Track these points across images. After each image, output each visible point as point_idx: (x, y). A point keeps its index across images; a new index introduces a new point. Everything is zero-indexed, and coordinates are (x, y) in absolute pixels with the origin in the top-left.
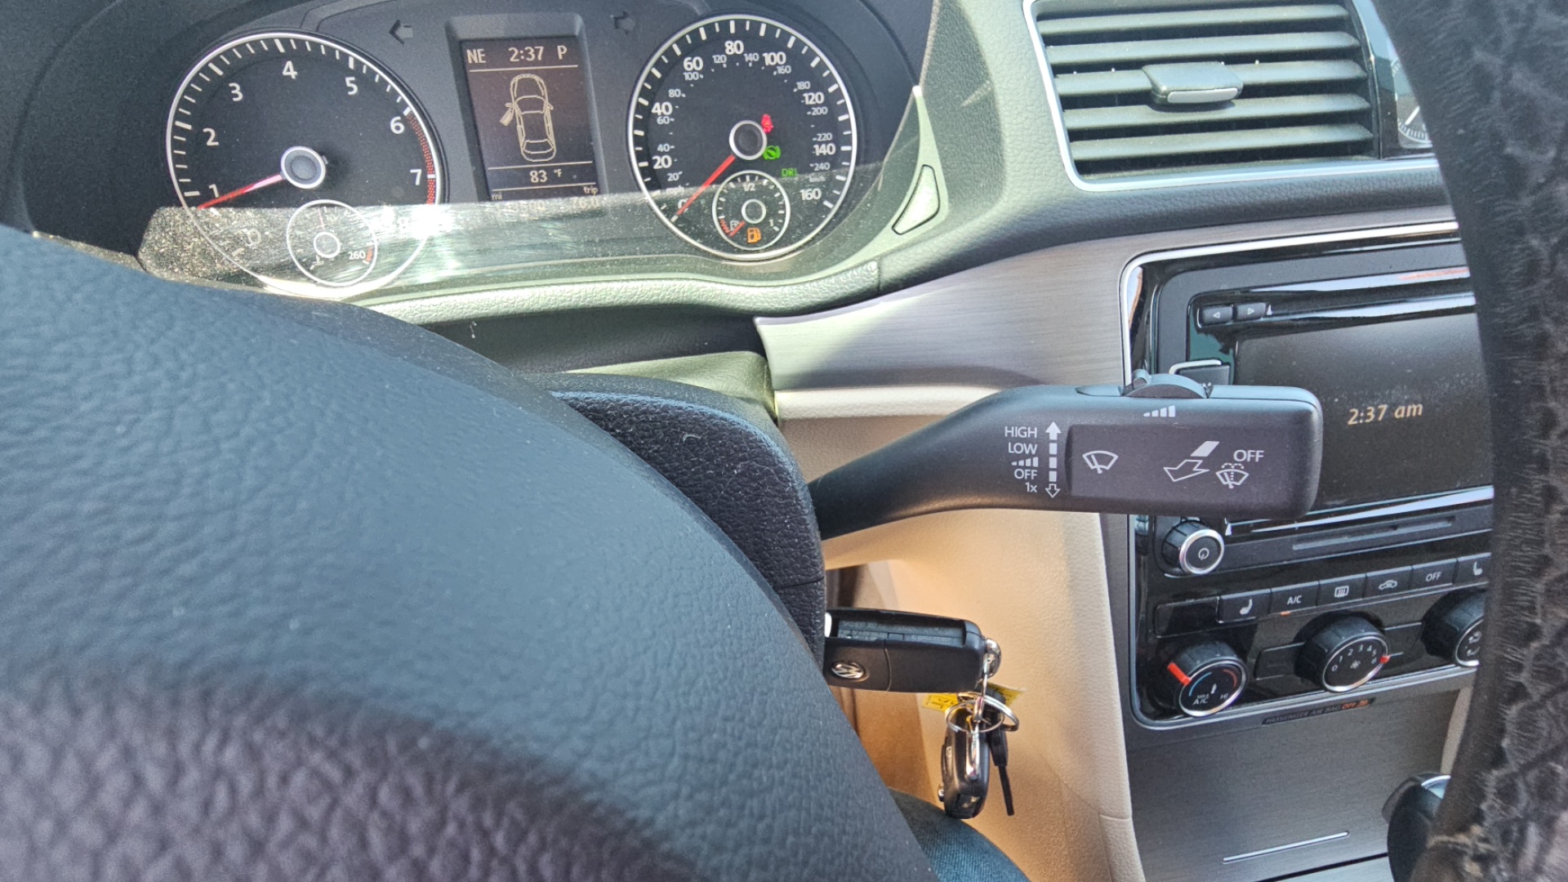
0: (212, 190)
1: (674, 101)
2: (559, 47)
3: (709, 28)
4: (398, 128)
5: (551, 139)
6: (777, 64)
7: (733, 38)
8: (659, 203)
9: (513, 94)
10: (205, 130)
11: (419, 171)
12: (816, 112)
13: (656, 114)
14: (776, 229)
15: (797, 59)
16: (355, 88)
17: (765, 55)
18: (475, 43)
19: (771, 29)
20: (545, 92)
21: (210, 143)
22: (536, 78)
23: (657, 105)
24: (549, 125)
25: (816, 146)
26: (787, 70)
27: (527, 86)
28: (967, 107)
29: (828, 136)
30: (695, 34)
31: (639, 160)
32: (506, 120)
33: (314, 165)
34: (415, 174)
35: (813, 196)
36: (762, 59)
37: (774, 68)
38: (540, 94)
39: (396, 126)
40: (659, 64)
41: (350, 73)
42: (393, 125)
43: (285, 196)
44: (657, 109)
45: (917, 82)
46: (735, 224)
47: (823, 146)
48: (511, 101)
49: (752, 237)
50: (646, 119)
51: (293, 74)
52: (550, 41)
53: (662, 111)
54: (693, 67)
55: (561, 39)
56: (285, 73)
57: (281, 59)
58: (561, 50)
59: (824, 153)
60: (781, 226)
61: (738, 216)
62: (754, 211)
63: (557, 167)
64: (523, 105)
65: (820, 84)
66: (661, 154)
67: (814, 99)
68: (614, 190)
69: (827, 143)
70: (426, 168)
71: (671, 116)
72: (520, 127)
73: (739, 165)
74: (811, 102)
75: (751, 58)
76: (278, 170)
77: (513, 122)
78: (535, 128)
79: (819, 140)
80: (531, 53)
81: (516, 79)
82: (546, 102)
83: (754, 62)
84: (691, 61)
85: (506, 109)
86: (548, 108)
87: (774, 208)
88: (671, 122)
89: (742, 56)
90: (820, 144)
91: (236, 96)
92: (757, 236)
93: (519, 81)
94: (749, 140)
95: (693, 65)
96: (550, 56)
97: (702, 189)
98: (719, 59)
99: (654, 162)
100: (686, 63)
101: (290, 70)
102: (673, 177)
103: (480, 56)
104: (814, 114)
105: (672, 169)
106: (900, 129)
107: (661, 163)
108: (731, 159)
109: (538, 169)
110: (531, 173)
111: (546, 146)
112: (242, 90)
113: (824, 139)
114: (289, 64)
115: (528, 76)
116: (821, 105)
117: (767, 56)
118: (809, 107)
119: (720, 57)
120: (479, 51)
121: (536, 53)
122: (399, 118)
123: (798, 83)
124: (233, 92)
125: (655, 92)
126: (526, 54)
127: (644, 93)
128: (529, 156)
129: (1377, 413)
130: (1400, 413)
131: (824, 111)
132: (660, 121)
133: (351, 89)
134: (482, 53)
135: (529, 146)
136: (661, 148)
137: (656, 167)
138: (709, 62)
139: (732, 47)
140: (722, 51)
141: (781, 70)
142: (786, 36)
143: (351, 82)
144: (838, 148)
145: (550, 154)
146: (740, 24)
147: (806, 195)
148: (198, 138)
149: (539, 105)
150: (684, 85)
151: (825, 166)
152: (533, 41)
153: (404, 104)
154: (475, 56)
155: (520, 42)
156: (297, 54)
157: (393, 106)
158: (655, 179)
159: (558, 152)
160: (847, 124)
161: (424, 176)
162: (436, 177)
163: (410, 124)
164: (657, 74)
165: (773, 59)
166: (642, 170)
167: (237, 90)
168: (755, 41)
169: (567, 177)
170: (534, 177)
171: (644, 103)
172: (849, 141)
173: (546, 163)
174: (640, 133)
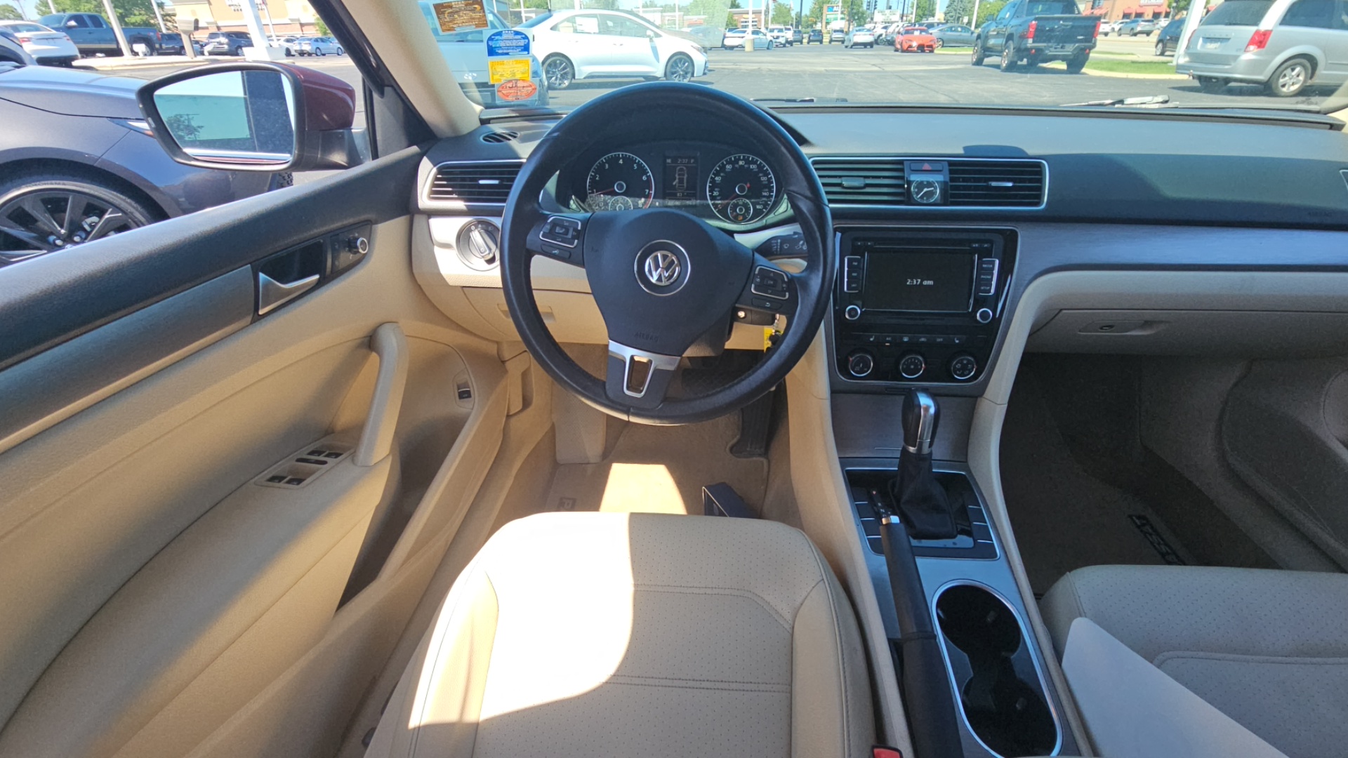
1: (722, 177)
3: (735, 158)
5: (685, 185)
7: (742, 160)
8: (713, 204)
9: (677, 171)
10: (597, 176)
11: (647, 191)
12: (764, 183)
13: (716, 180)
14: (747, 216)
15: (760, 167)
16: (637, 167)
18: (669, 158)
19: (753, 159)
20: (686, 171)
21: (597, 179)
22: (684, 167)
24: (685, 181)
26: (757, 170)
27: (681, 170)
29: (767, 190)
30: (731, 159)
31: (710, 192)
32: (673, 179)
33: (622, 186)
36: (749, 167)
37: (753, 169)
38: (684, 172)
39: (644, 178)
40: (719, 166)
41: (635, 163)
43: (614, 194)
44: (717, 178)
46: (735, 213)
50: (713, 181)
52: (690, 158)
54: (729, 167)
55: (693, 158)
57: (620, 158)
58: (692, 161)
59: (765, 195)
60: (749, 216)
61: (736, 211)
62: (741, 210)
63: (685, 192)
64: (679, 175)
65: (766, 174)
66: (716, 191)
67: (764, 179)
68: (700, 199)
69: (766, 192)
70: (650, 189)
71: (720, 181)
72: (677, 181)
73: (738, 196)
74: (762, 180)
75: (746, 166)
76: (613, 187)
77: (675, 179)
78: (681, 181)
79: (763, 190)
82: (686, 174)
85: (674, 175)
86: (685, 177)
87: (748, 210)
89: (744, 165)
90: (763, 192)
92: (741, 218)
93: (679, 168)
94: (741, 189)
96: (689, 162)
97: (726, 201)
98: (737, 166)
99: (713, 193)
100: (727, 166)
101: (621, 162)
102: (718, 198)
105: (718, 196)
107: (715, 193)
108: (736, 194)
109: (680, 192)
110: (678, 193)
111: (683, 186)
114: (621, 160)
115: (682, 167)
117: (751, 166)
121: (685, 161)
122: (646, 175)
123: (759, 174)
125: (717, 174)
126: (683, 161)
127: (714, 174)
128: (677, 188)
129: (917, 282)
130: (925, 283)
131: (766, 182)
132: (716, 182)
134: (671, 160)
135: (679, 187)
136: (716, 189)
137: (714, 195)
138: (733, 166)
139: (741, 163)
140: (738, 163)
141: (755, 170)
142: (757, 161)
143: (636, 165)
144: (769, 194)
145: (684, 188)
146: (744, 157)
147: (758, 207)
148: (595, 177)
149: (684, 175)
150: (726, 172)
151: (764, 199)
152: (685, 158)
153: (648, 172)
154: (669, 161)
155: (681, 158)
156: (624, 158)
157: (645, 172)
158: (713, 198)
159: (687, 187)
160: (773, 187)
161: (649, 193)
162: (653, 192)
163: (649, 177)
164: (718, 169)
165: (753, 167)
166: (710, 195)
167: (607, 166)
168: (748, 162)
169: (687, 195)
170: (678, 195)
171: (714, 176)
172: (773, 192)
173: (683, 191)
174: (711, 185)
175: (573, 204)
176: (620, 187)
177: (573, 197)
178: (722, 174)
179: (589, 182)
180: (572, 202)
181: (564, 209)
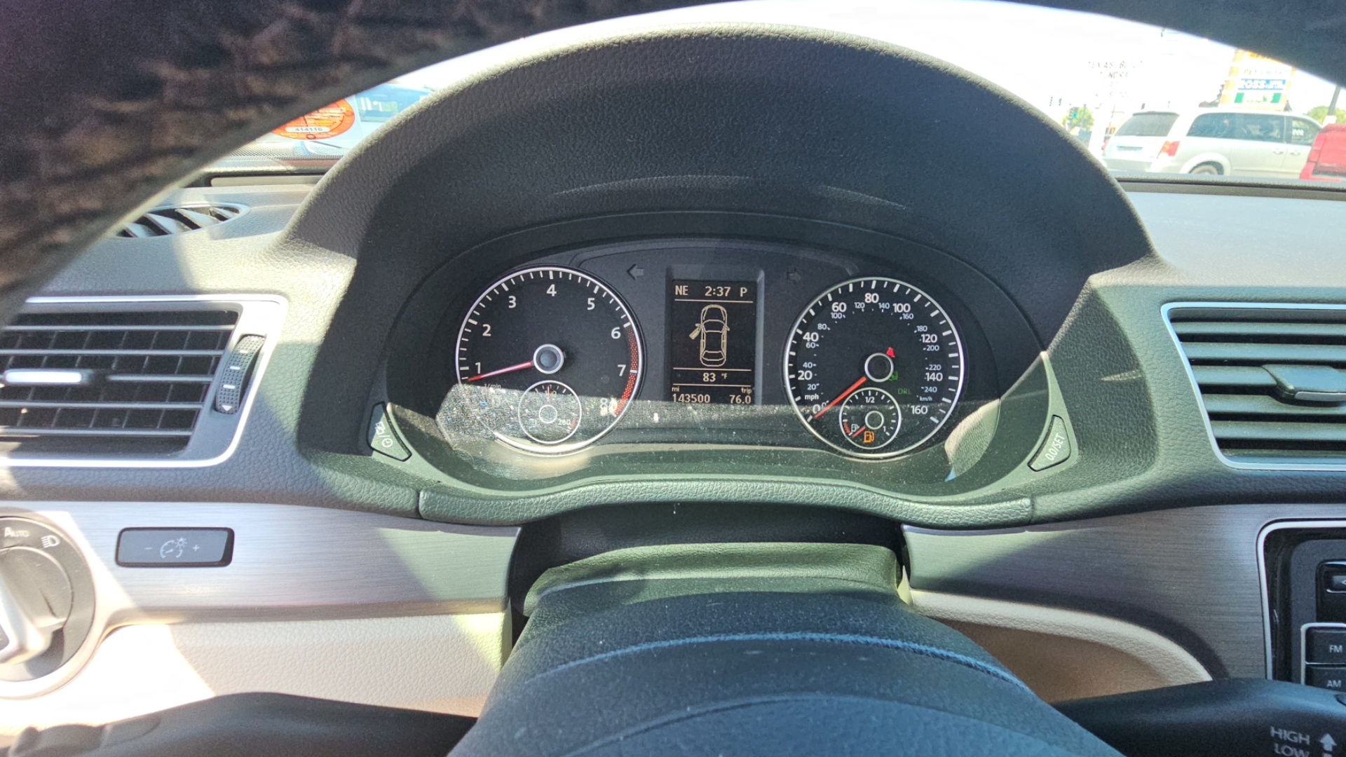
0: (477, 366)
1: (821, 332)
2: (742, 289)
3: (856, 285)
4: (616, 335)
5: (724, 351)
6: (903, 312)
7: (872, 292)
8: (801, 406)
9: (702, 318)
10: (484, 325)
11: (623, 367)
12: (930, 348)
13: (806, 341)
14: (888, 434)
15: (921, 312)
16: (593, 305)
17: (895, 305)
18: (682, 282)
19: (903, 288)
20: (725, 318)
21: (485, 334)
22: (722, 308)
23: (808, 334)
24: (724, 341)
25: (927, 374)
26: (911, 317)
27: (714, 313)
28: (1109, 382)
29: (938, 367)
30: (845, 288)
31: (790, 373)
32: (693, 335)
33: (554, 357)
34: (621, 368)
35: (921, 411)
36: (892, 308)
37: (901, 314)
38: (722, 319)
39: (615, 333)
40: (815, 308)
41: (592, 295)
42: (613, 333)
44: (807, 337)
45: (1045, 349)
46: (855, 427)
47: (934, 374)
48: (700, 323)
49: (868, 438)
50: (799, 342)
51: (554, 293)
52: (736, 285)
53: (811, 339)
54: (838, 310)
55: (746, 284)
56: (548, 292)
57: (547, 282)
58: (743, 291)
59: (934, 379)
60: (892, 432)
61: (862, 423)
62: (874, 420)
63: (724, 372)
64: (708, 326)
65: (935, 327)
66: (805, 369)
67: (930, 339)
69: (936, 372)
70: (630, 364)
71: (816, 343)
72: (703, 341)
73: (869, 384)
74: (927, 341)
75: (883, 306)
76: (530, 359)
77: (699, 337)
78: (713, 342)
79: (930, 369)
80: (721, 291)
81: (706, 308)
82: (726, 325)
83: (885, 309)
84: (838, 305)
85: (695, 328)
86: (725, 330)
87: (889, 418)
88: (816, 347)
89: (877, 305)
90: (931, 372)
91: (512, 304)
92: (872, 439)
93: (709, 309)
94: (880, 367)
95: (839, 308)
96: (734, 294)
98: (859, 305)
99: (799, 375)
100: (834, 306)
101: (552, 291)
102: (811, 387)
103: (684, 290)
104: (928, 350)
105: (812, 382)
107: (804, 376)
108: (863, 380)
109: (709, 372)
110: (704, 375)
111: (720, 356)
112: (516, 301)
113: (934, 369)
114: (553, 286)
115: (716, 306)
116: (935, 344)
117: (896, 306)
118: (925, 345)
119: (860, 304)
120: (684, 287)
121: (726, 290)
122: (618, 328)
123: (918, 327)
124: (510, 302)
126: (718, 291)
127: (801, 326)
128: (704, 360)
131: (936, 348)
132: (808, 345)
133: (591, 306)
134: (686, 288)
135: (706, 355)
136: (806, 365)
137: (800, 378)
138: (851, 307)
139: (870, 298)
140: (862, 299)
141: (905, 317)
142: (913, 293)
143: (591, 301)
144: (945, 377)
145: (721, 362)
146: (880, 283)
147: (916, 410)
148: (479, 330)
149: (720, 327)
150: (829, 321)
151: (933, 390)
152: (724, 284)
153: (626, 320)
154: (681, 290)
155: (715, 284)
156: (561, 282)
157: (617, 320)
158: (799, 387)
159: (728, 361)
160: (956, 360)
161: (627, 371)
162: (638, 377)
163: (626, 334)
164: (813, 313)
165: (901, 308)
166: (791, 380)
167: (513, 301)
168: (886, 294)
169: (728, 381)
170: (706, 377)
171: (800, 332)
172: (957, 373)
173: (716, 368)
174: (793, 354)
175: (384, 434)
176: (549, 359)
177: (388, 409)
178: (820, 326)
179: (463, 344)
180: (381, 428)
181: (334, 476)
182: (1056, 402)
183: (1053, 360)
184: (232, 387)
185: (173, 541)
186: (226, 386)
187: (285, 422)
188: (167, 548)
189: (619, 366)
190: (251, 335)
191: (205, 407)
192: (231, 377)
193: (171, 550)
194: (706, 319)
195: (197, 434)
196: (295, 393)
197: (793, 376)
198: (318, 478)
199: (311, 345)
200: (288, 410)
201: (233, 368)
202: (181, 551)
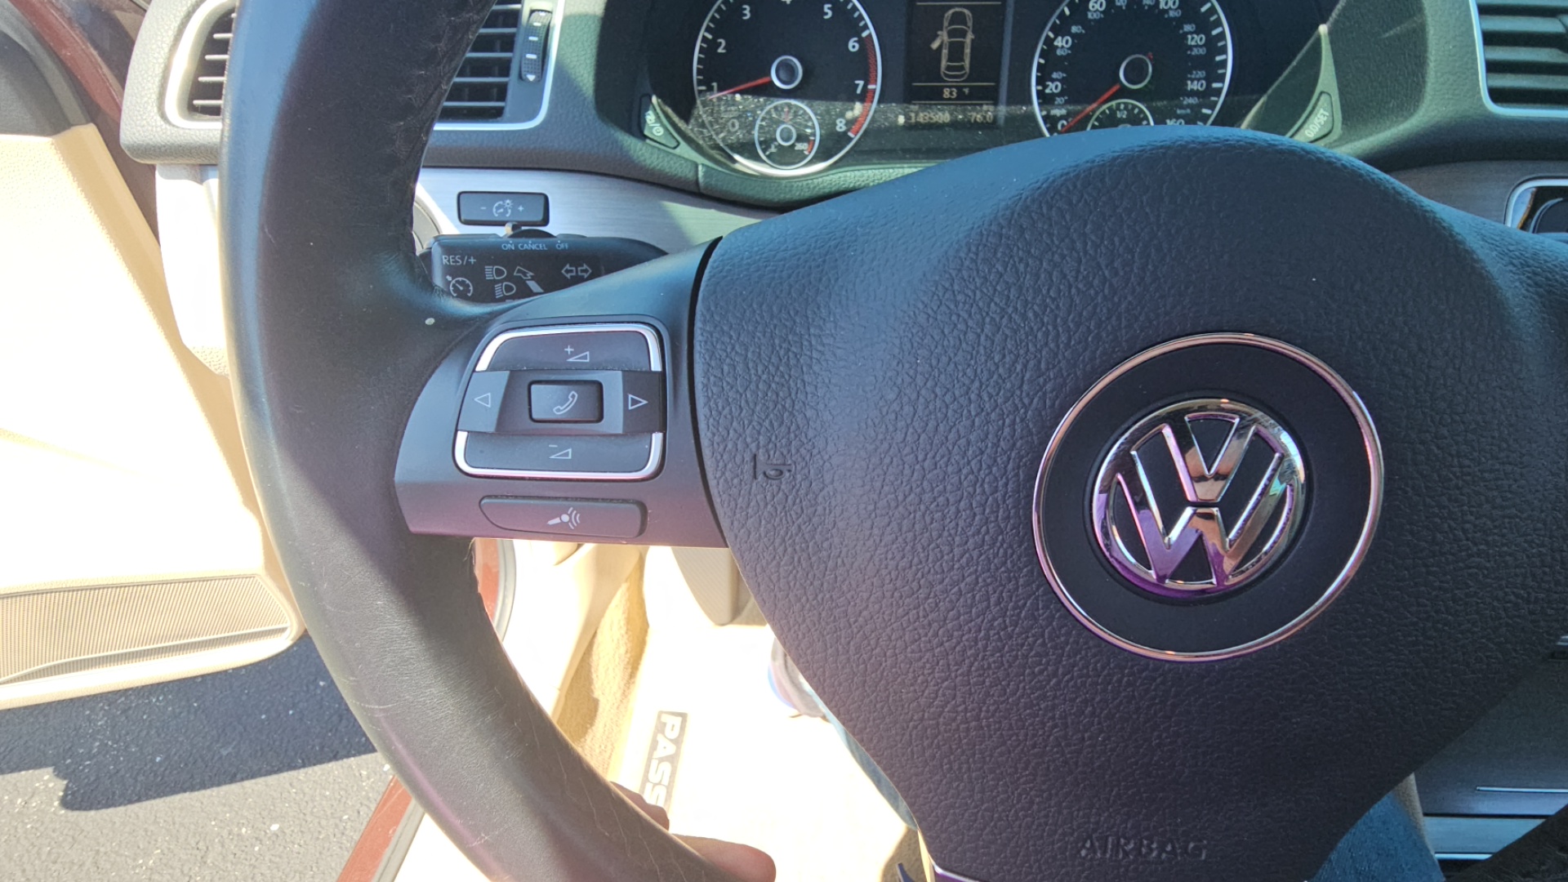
0: (714, 86)
1: (1074, 36)
4: (854, 47)
5: (967, 63)
6: (1170, 8)
8: (1046, 119)
9: (946, 24)
10: (720, 40)
11: (861, 83)
12: (1195, 52)
13: (1057, 47)
15: (1189, 7)
16: (831, 13)
20: (970, 24)
21: (720, 50)
22: (966, 12)
23: (1060, 38)
24: (968, 51)
25: (1189, 82)
26: (1177, 14)
27: (958, 18)
28: (1387, 38)
29: (1201, 74)
31: (1038, 83)
32: (935, 45)
33: (792, 70)
34: (858, 85)
36: (1157, 4)
37: (1166, 11)
38: (966, 24)
39: (853, 45)
40: (1070, 5)
42: (851, 44)
43: (769, 91)
44: (1059, 42)
45: (1324, 21)
47: (1196, 82)
48: (942, 30)
50: (1049, 51)
53: (1062, 43)
54: (1096, 8)
59: (1195, 88)
63: (965, 87)
64: (951, 34)
65: (1204, 26)
66: (1053, 80)
67: (1196, 40)
68: (1008, 102)
69: (1198, 80)
70: (868, 79)
71: (1068, 49)
72: (945, 52)
74: (1193, 43)
75: (1149, 1)
76: (768, 74)
77: (940, 48)
78: (956, 52)
79: (1193, 76)
81: (951, 12)
82: (970, 32)
83: (1149, 6)
84: (1096, 2)
85: (937, 36)
86: (970, 36)
88: (1068, 54)
90: (1193, 80)
91: (745, 15)
93: (953, 14)
94: (1135, 73)
95: (1097, 6)
98: (1121, 2)
99: (1045, 87)
100: (1091, 3)
102: (1059, 100)
104: (1193, 53)
105: (1060, 95)
106: (1294, 63)
107: (1052, 88)
108: (1117, 87)
109: (950, 87)
110: (945, 90)
111: (962, 68)
112: (751, 11)
113: (1198, 76)
115: (957, 9)
116: (1201, 46)
117: (1162, 1)
118: (1191, 48)
122: (856, 39)
123: (1185, 26)
124: (745, 12)
125: (1059, 31)
127: (1053, 29)
128: (945, 74)
131: (1202, 51)
132: (1059, 52)
133: (827, 14)
135: (949, 68)
136: (1055, 75)
137: (1048, 91)
138: (1111, 4)
141: (1172, 14)
143: (829, 8)
144: (1210, 85)
145: (962, 76)
148: (714, 44)
149: (963, 34)
150: (1085, 22)
151: (1193, 100)
153: (866, 27)
157: (855, 28)
158: (1046, 99)
159: (971, 74)
160: (1224, 64)
161: (865, 86)
162: (877, 87)
163: (865, 44)
164: (1067, 12)
165: (1167, 3)
166: (1038, 92)
167: (747, 11)
169: (970, 97)
170: (946, 93)
171: (1052, 35)
172: (1221, 79)
173: (959, 82)
174: (1042, 61)
175: (654, 123)
176: (788, 71)
177: (654, 99)
178: (1074, 29)
179: (700, 61)
180: (650, 117)
181: (629, 141)
182: (1327, 77)
183: (1331, 33)
184: (534, 57)
185: (501, 203)
186: (529, 56)
187: (584, 88)
188: (498, 208)
189: (857, 82)
190: (539, 10)
191: (512, 80)
192: (532, 47)
193: (502, 210)
194: (950, 24)
195: (509, 105)
196: (588, 62)
197: (1040, 88)
198: (617, 142)
199: (595, 16)
200: (585, 75)
201: (531, 38)
202: (510, 211)
